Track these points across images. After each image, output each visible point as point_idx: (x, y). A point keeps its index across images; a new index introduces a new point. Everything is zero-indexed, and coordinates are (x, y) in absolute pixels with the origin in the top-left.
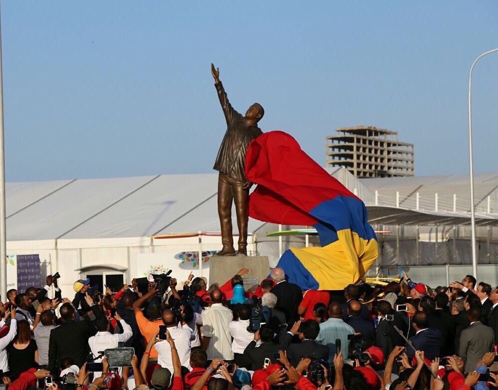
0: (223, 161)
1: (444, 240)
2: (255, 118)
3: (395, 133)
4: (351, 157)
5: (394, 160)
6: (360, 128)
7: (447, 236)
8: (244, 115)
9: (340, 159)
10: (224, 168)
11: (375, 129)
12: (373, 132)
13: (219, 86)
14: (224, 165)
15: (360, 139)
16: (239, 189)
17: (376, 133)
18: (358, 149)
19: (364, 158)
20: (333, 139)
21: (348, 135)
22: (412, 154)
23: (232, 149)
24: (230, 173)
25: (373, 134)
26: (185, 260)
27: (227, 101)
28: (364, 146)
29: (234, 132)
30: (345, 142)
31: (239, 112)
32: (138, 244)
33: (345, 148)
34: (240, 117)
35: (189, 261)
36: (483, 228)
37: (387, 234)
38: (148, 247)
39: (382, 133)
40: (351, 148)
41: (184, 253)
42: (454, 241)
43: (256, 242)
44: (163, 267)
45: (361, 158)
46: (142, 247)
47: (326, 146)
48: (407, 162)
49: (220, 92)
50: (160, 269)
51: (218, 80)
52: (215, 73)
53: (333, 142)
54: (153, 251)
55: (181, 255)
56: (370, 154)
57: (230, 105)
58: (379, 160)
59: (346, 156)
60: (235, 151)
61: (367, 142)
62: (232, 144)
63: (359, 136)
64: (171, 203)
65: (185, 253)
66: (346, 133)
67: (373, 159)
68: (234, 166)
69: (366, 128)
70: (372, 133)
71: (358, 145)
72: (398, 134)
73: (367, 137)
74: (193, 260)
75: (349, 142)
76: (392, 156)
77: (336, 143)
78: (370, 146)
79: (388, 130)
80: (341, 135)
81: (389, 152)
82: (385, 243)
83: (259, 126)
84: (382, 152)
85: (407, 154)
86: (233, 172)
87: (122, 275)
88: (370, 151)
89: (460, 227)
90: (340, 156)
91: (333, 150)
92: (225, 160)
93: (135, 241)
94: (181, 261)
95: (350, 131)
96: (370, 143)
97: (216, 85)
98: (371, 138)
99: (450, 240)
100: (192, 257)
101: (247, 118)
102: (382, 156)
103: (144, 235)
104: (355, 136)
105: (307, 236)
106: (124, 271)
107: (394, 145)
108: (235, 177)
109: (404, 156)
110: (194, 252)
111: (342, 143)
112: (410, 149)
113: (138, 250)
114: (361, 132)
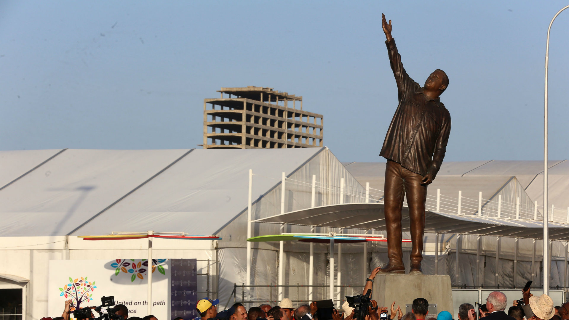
0: (394, 146)
1: (444, 253)
2: (438, 89)
3: (299, 99)
4: (238, 129)
5: (297, 136)
6: (252, 89)
7: (447, 247)
8: (422, 85)
9: (222, 131)
10: (396, 155)
11: (271, 92)
12: (270, 96)
13: (391, 44)
14: (396, 151)
15: (251, 104)
16: (415, 184)
17: (274, 97)
18: (248, 118)
19: (257, 131)
20: (214, 103)
21: (234, 98)
22: (321, 129)
23: (408, 129)
24: (404, 161)
25: (269, 99)
26: (120, 271)
27: (401, 65)
28: (257, 114)
29: (409, 106)
30: (230, 109)
31: (415, 81)
32: (46, 247)
33: (231, 116)
34: (417, 87)
35: (126, 272)
36: (491, 238)
37: (377, 242)
38: (60, 250)
39: (282, 97)
40: (238, 117)
41: (118, 261)
42: (457, 254)
43: (217, 249)
44: (87, 280)
45: (252, 131)
46: (51, 250)
47: (205, 111)
48: (314, 139)
49: (392, 53)
50: (83, 283)
51: (391, 36)
52: (387, 27)
53: (213, 107)
54: (68, 257)
55: (114, 264)
56: (264, 127)
57: (404, 71)
58: (276, 135)
59: (232, 128)
60: (411, 133)
61: (261, 109)
62: (407, 122)
63: (251, 101)
64: (88, 189)
65: (120, 260)
66: (232, 95)
67: (268, 134)
68: (410, 152)
69: (261, 90)
70: (268, 97)
71: (249, 112)
72: (303, 100)
73: (261, 102)
74: (130, 271)
75: (236, 108)
76: (294, 129)
77: (218, 109)
78: (264, 116)
79: (290, 94)
80: (226, 97)
81: (290, 125)
82: (373, 255)
83: (441, 101)
84: (280, 124)
85: (314, 128)
86: (407, 160)
87: (21, 290)
88: (265, 121)
89: (463, 236)
90: (223, 127)
91: (214, 119)
92: (397, 145)
93: (43, 241)
94: (113, 272)
95: (237, 93)
96: (265, 110)
97: (387, 44)
98: (267, 103)
99: (451, 254)
100: (130, 267)
101: (426, 88)
102: (280, 130)
103: (55, 233)
104: (245, 100)
105: (282, 243)
106: (24, 283)
107: (297, 115)
108: (411, 168)
109: (310, 131)
110: (133, 260)
111: (226, 109)
112: (318, 122)
113: (46, 255)
114: (253, 95)
